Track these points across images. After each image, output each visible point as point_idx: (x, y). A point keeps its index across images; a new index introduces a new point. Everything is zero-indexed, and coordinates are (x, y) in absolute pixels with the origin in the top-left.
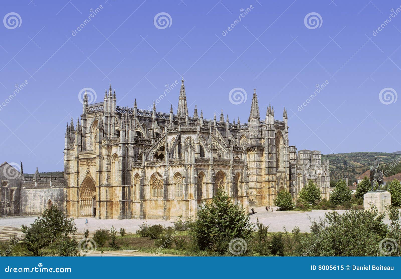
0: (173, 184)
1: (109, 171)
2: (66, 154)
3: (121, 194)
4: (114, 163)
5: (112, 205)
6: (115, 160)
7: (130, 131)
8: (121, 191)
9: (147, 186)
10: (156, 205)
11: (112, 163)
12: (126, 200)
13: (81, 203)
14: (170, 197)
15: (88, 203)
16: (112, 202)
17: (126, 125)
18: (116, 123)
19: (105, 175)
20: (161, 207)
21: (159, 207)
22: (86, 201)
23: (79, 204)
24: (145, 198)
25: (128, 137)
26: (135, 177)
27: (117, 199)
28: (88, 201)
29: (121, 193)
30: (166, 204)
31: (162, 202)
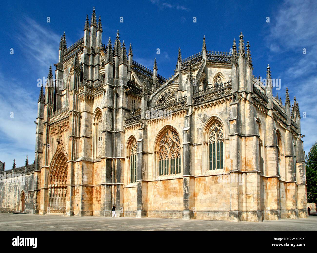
0: (203, 144)
1: (88, 138)
2: (38, 124)
3: (105, 172)
4: (97, 125)
5: (92, 192)
6: (99, 120)
7: (121, 67)
8: (105, 166)
9: (149, 155)
10: (166, 189)
11: (94, 124)
12: (113, 184)
13: (51, 191)
14: (197, 172)
15: (60, 191)
16: (92, 187)
17: (116, 58)
18: (101, 64)
19: (82, 142)
20: (176, 192)
21: (171, 192)
22: (59, 189)
23: (47, 192)
24: (146, 177)
25: (118, 78)
26: (129, 143)
27: (99, 183)
28: (62, 189)
29: (105, 170)
30: (188, 185)
31: (179, 182)
